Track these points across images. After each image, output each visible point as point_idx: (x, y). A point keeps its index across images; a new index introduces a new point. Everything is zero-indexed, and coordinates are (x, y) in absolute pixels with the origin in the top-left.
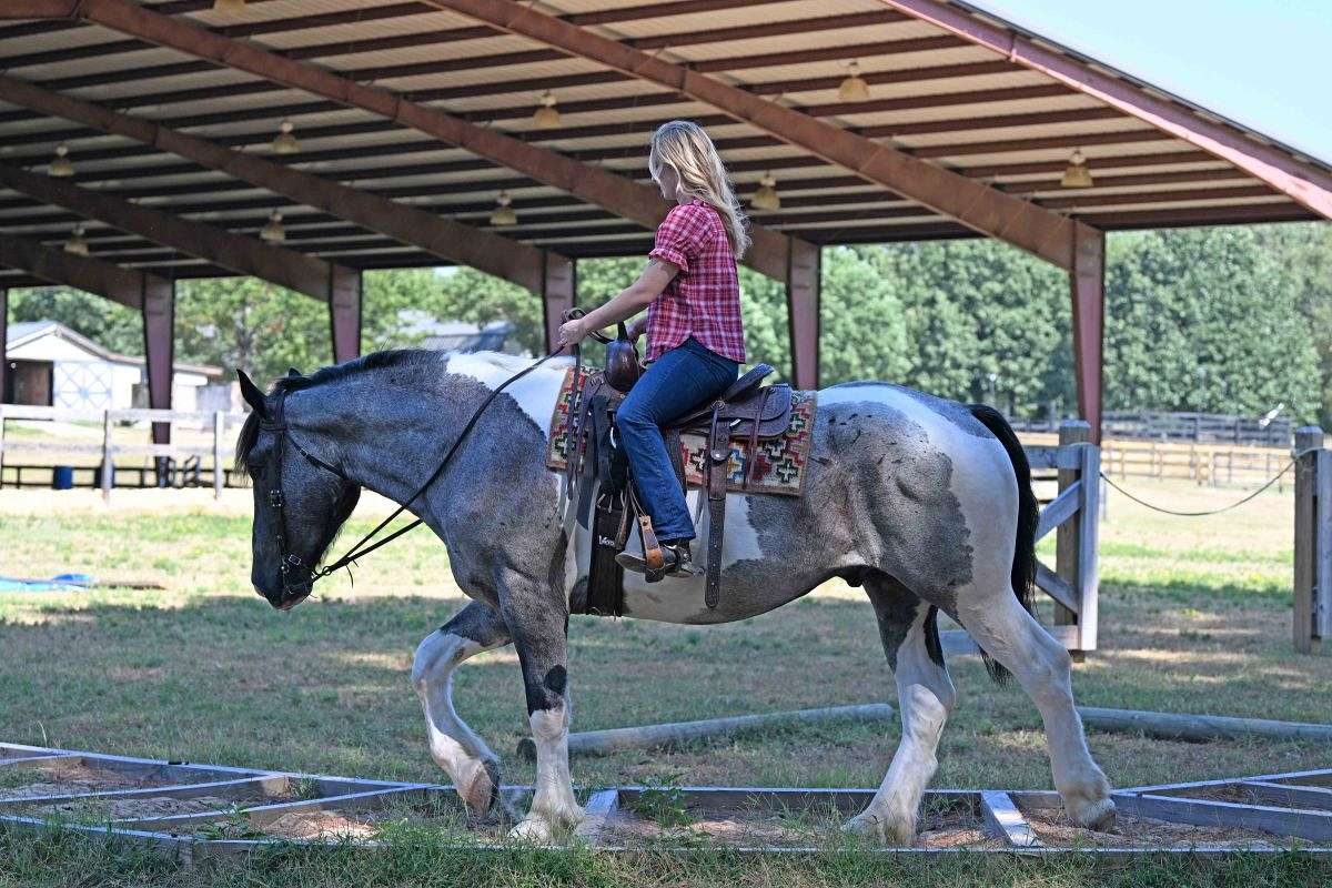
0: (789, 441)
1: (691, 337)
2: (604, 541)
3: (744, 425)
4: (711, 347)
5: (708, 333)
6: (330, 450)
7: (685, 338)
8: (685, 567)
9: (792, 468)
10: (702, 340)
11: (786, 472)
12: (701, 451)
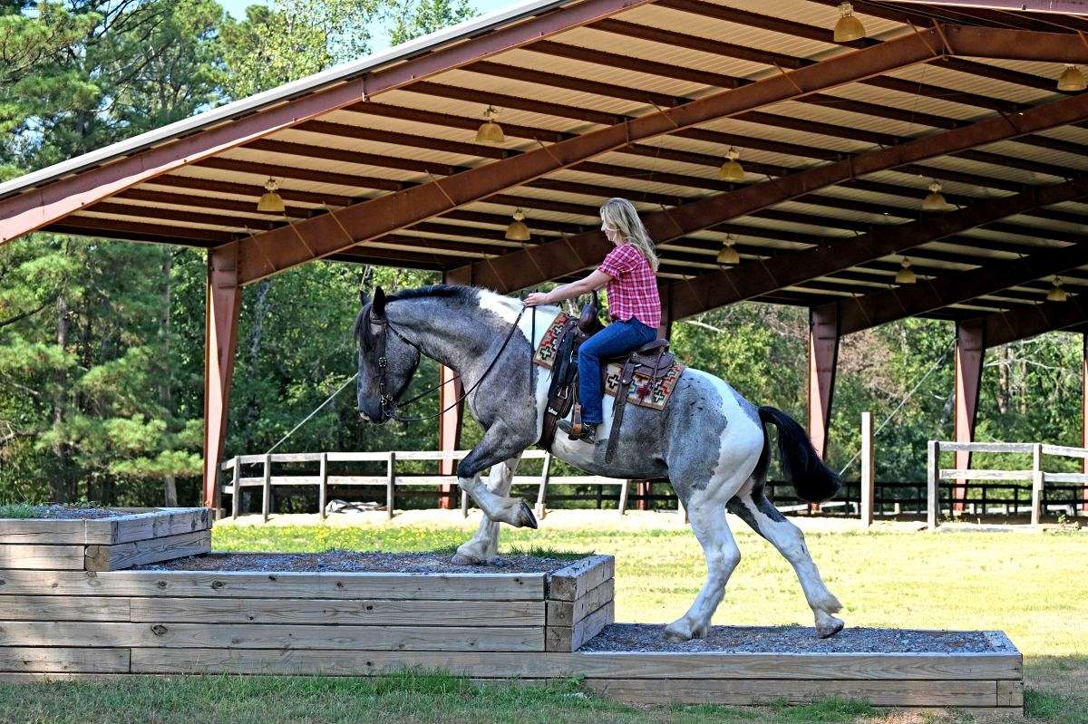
0: (664, 380)
1: (634, 317)
2: (551, 411)
3: (643, 368)
4: (644, 322)
5: (642, 314)
6: (412, 336)
7: (630, 317)
8: (591, 438)
9: (661, 395)
10: (638, 318)
11: (658, 397)
12: (615, 376)
